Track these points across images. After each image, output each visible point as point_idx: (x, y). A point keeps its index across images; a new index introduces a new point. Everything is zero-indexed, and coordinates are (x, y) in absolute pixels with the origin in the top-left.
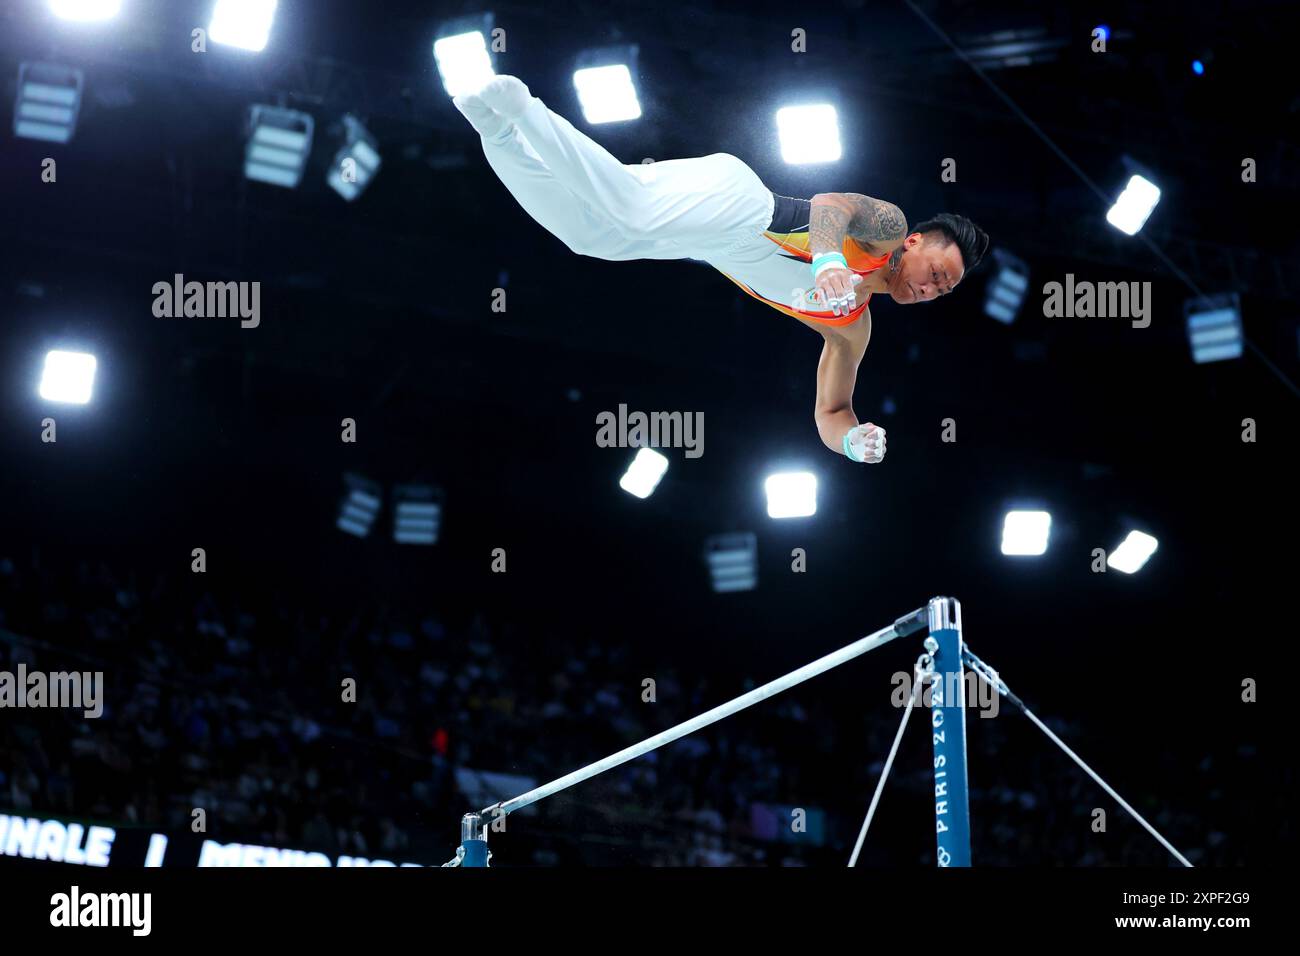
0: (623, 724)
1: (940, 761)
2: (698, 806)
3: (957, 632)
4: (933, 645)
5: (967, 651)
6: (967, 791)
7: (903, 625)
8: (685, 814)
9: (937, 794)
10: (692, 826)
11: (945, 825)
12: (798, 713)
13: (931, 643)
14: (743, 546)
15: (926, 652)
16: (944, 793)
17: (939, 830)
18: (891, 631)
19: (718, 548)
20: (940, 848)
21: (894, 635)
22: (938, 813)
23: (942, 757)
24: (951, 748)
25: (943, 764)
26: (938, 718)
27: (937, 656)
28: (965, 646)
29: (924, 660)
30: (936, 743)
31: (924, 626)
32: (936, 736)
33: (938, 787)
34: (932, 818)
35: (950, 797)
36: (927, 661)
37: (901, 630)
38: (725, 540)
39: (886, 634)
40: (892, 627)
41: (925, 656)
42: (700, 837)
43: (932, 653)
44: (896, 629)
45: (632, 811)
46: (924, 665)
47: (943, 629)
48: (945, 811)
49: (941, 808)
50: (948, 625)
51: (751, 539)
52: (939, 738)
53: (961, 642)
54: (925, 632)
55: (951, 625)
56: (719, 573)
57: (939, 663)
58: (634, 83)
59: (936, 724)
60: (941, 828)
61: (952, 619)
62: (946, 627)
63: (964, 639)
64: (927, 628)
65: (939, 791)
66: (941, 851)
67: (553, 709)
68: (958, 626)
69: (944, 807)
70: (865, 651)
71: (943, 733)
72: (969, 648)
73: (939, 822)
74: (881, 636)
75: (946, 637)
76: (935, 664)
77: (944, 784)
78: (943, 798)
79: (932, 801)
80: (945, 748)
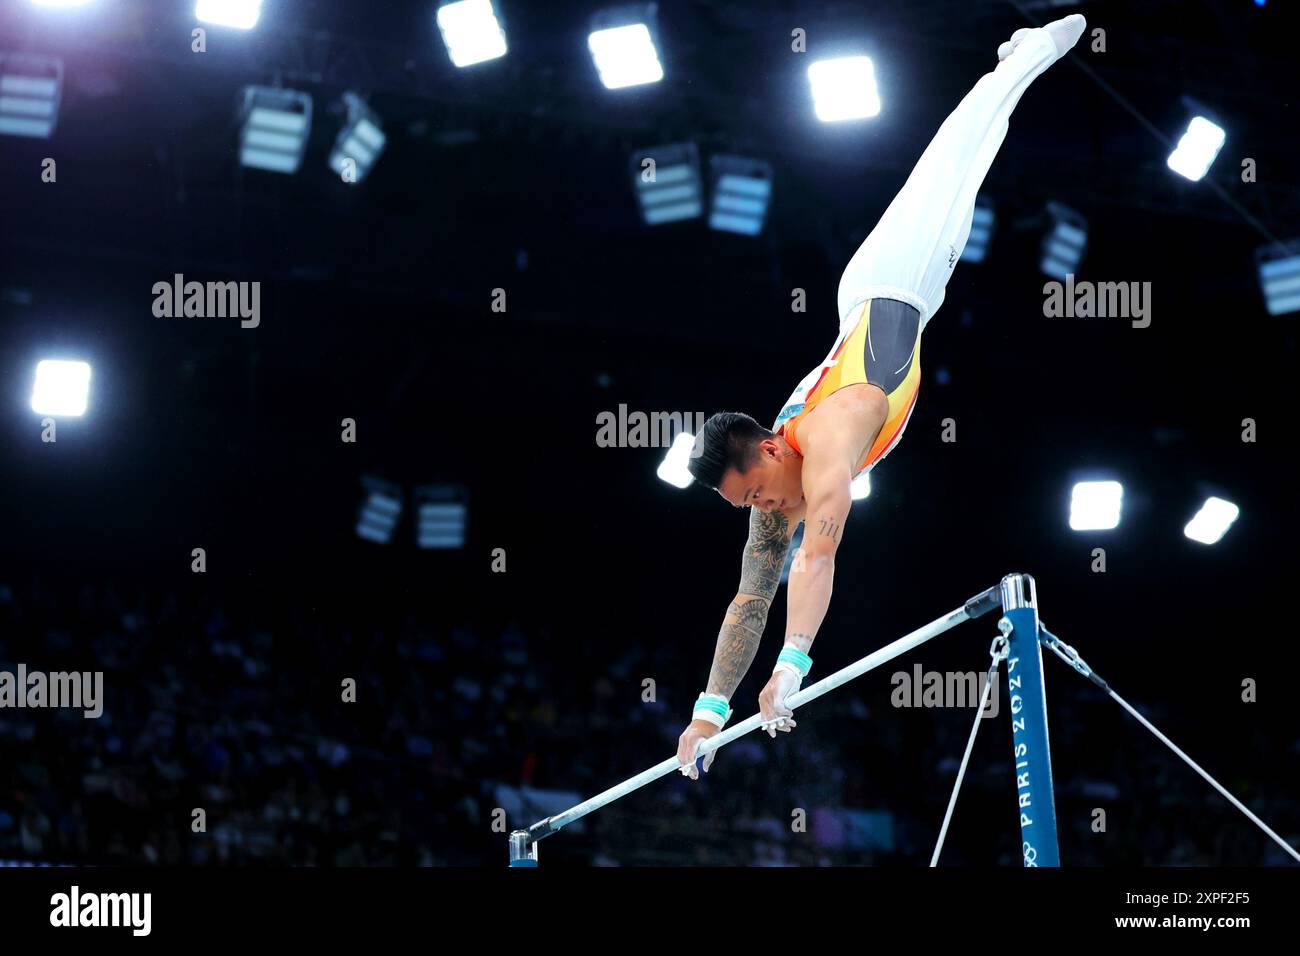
1: (1021, 749)
2: (757, 814)
3: (1032, 610)
4: (1008, 625)
5: (1044, 630)
6: (1051, 780)
7: (974, 605)
8: (743, 822)
9: (1020, 786)
10: (753, 836)
11: (1029, 818)
12: (859, 709)
13: (1006, 624)
15: (1000, 633)
16: (1027, 784)
17: (1023, 824)
18: (961, 613)
20: (1025, 843)
21: (966, 617)
22: (1021, 805)
23: (1022, 746)
24: (1032, 736)
25: (1023, 754)
26: (1017, 703)
27: (1011, 637)
28: (1043, 625)
29: (998, 642)
30: (1015, 730)
31: (997, 605)
32: (1015, 723)
33: (1019, 777)
34: (1016, 811)
35: (1034, 788)
36: (1001, 643)
37: (972, 610)
39: (956, 615)
40: (962, 609)
41: (999, 638)
42: (760, 847)
43: (1006, 635)
44: (967, 611)
45: (689, 822)
46: (999, 648)
47: (1018, 608)
48: (1029, 803)
49: (1024, 800)
50: (1023, 604)
52: (1019, 725)
53: (1037, 621)
54: (998, 613)
55: (1026, 603)
57: (1014, 643)
59: (1015, 710)
60: (1026, 821)
61: (1027, 597)
62: (1021, 605)
63: (1040, 618)
64: (1001, 608)
65: (1021, 782)
66: (1027, 847)
68: (1034, 604)
69: (1027, 800)
70: (934, 635)
71: (1022, 720)
72: (1046, 628)
73: (1023, 816)
74: (951, 619)
75: (1021, 616)
76: (1010, 646)
77: (1026, 774)
78: (1025, 789)
79: (1015, 793)
80: (1026, 736)
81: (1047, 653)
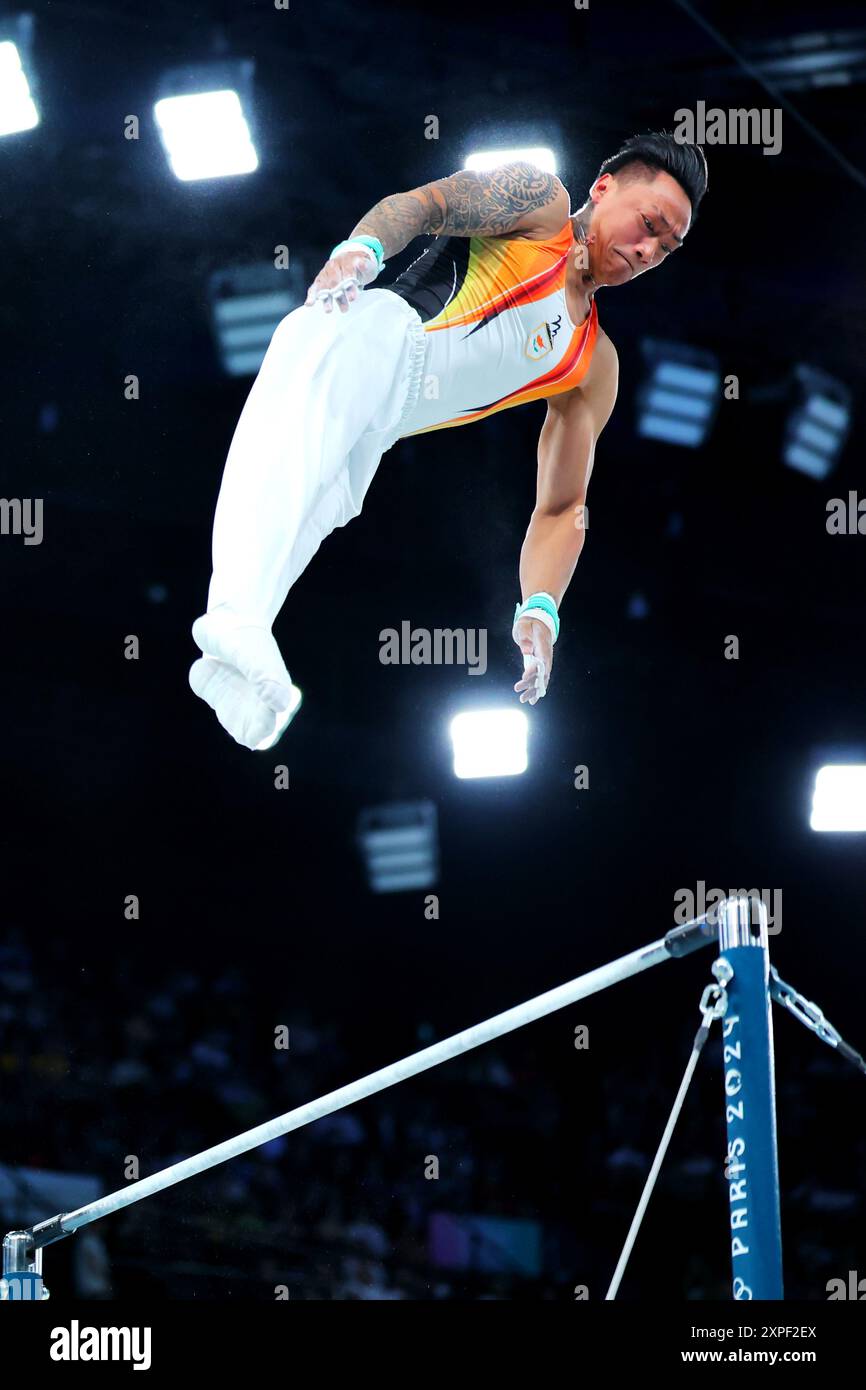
0: (235, 1095)
1: (737, 1146)
2: (348, 1218)
3: (761, 950)
4: (726, 970)
5: (777, 978)
6: (777, 1192)
7: (679, 939)
8: (329, 1229)
9: (733, 1198)
10: (342, 1248)
11: (744, 1244)
12: (499, 1075)
13: (722, 967)
14: (418, 821)
15: (715, 981)
16: (743, 1195)
17: (735, 1253)
18: (659, 949)
19: (378, 825)
20: (737, 1280)
21: (665, 955)
22: (734, 1226)
23: (739, 1141)
24: (752, 1128)
25: (740, 1152)
26: (734, 1081)
27: (731, 987)
28: (775, 972)
29: (712, 993)
30: (730, 1119)
31: (711, 940)
32: (730, 1108)
33: (733, 1186)
34: (726, 1234)
35: (753, 1201)
36: (716, 995)
37: (676, 946)
38: (389, 812)
39: (652, 952)
40: (661, 943)
41: (714, 987)
42: (352, 1265)
43: (723, 983)
44: (668, 946)
45: (252, 1225)
46: (712, 1002)
47: (740, 946)
48: (745, 1224)
49: (738, 1219)
50: (748, 940)
51: (428, 810)
52: (735, 1112)
53: (768, 966)
54: (712, 951)
55: (753, 939)
56: (380, 862)
57: (735, 997)
58: (248, 119)
59: (731, 1091)
60: (739, 1249)
61: (755, 930)
62: (746, 943)
63: (771, 962)
64: (716, 944)
65: (734, 1192)
66: (738, 1285)
67: (127, 1072)
68: (763, 941)
69: (743, 1218)
70: (619, 979)
71: (741, 1104)
72: (780, 975)
73: (736, 1241)
74: (644, 956)
75: (745, 958)
76: (729, 999)
77: (743, 1182)
78: (740, 1204)
79: (724, 1208)
80: (743, 1128)
81: (780, 1012)
